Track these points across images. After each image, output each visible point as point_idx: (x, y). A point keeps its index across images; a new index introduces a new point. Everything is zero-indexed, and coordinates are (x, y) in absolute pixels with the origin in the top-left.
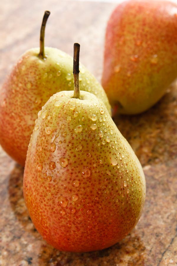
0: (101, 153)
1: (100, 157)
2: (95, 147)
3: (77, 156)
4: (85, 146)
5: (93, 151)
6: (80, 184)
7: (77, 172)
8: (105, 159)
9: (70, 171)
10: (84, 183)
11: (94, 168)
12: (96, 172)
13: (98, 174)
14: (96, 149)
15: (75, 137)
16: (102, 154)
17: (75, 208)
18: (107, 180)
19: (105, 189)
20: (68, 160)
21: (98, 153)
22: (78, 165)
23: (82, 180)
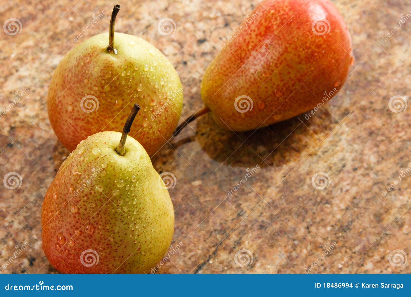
0: (112, 218)
1: (109, 222)
2: (108, 211)
3: (88, 210)
4: (99, 206)
5: (105, 214)
6: (80, 235)
7: (82, 224)
8: (113, 226)
9: (77, 219)
10: (84, 236)
11: (98, 229)
12: (99, 233)
13: (100, 236)
14: (109, 213)
15: (93, 193)
16: (113, 221)
17: (69, 251)
18: (107, 244)
19: (102, 251)
20: (79, 209)
21: (109, 218)
22: (85, 219)
23: (83, 233)
